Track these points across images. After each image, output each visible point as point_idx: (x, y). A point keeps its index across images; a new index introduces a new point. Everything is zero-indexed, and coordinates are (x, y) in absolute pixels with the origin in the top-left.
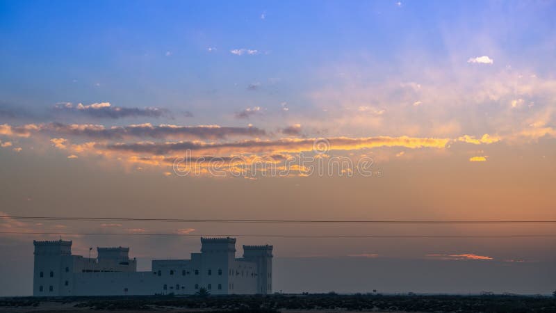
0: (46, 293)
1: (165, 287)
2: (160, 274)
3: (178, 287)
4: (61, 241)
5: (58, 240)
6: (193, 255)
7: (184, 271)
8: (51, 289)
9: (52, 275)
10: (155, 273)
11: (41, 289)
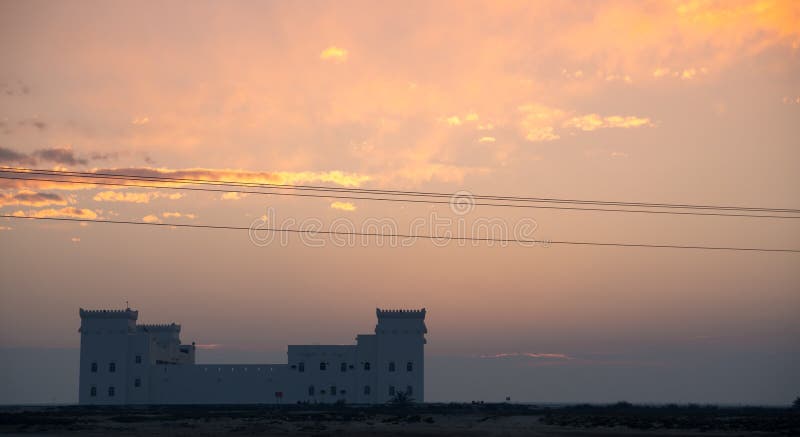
0: (103, 400)
1: (311, 391)
2: (302, 369)
3: (333, 390)
4: (128, 310)
5: (125, 309)
6: (360, 338)
7: (344, 364)
8: (111, 392)
9: (112, 368)
10: (294, 367)
11: (94, 392)
